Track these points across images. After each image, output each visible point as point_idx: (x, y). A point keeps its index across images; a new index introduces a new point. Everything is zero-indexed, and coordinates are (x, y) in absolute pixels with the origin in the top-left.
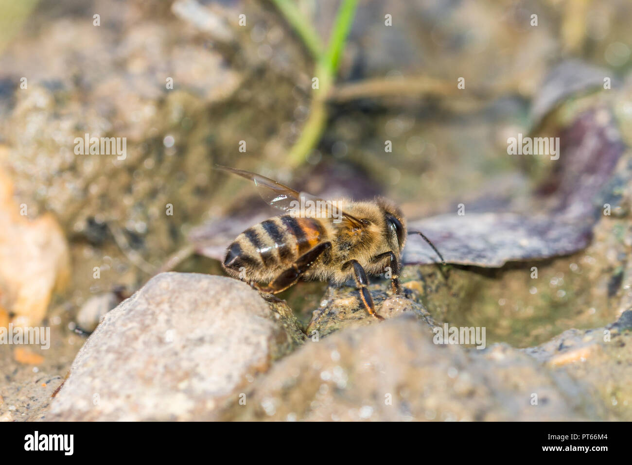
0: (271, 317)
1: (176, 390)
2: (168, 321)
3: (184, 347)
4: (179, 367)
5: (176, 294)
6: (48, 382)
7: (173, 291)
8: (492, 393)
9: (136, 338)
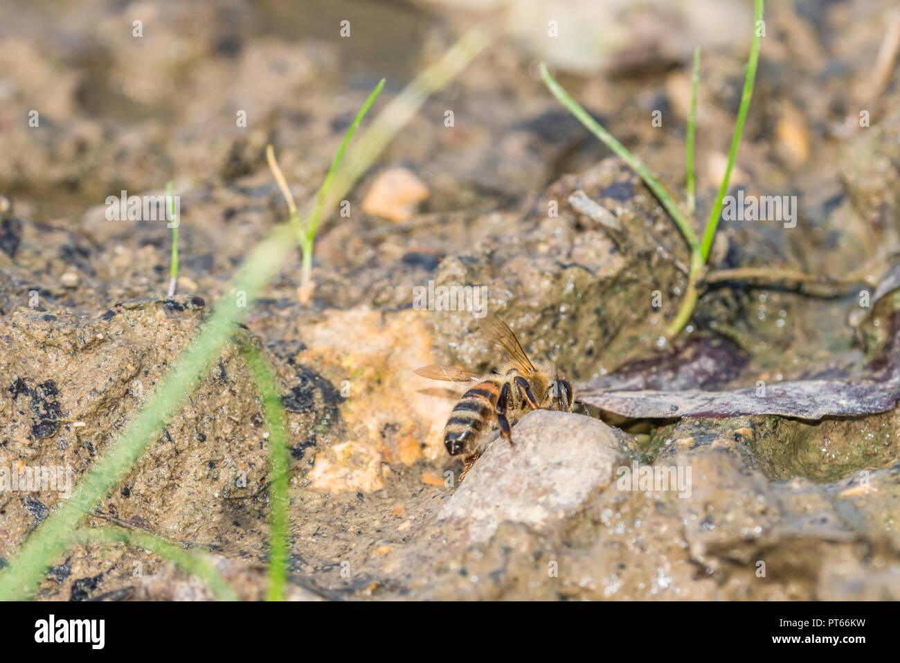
0: (619, 449)
1: (536, 503)
2: (534, 449)
3: (545, 469)
4: (540, 486)
5: (543, 427)
6: (442, 498)
7: (540, 425)
8: (783, 513)
9: (508, 461)
